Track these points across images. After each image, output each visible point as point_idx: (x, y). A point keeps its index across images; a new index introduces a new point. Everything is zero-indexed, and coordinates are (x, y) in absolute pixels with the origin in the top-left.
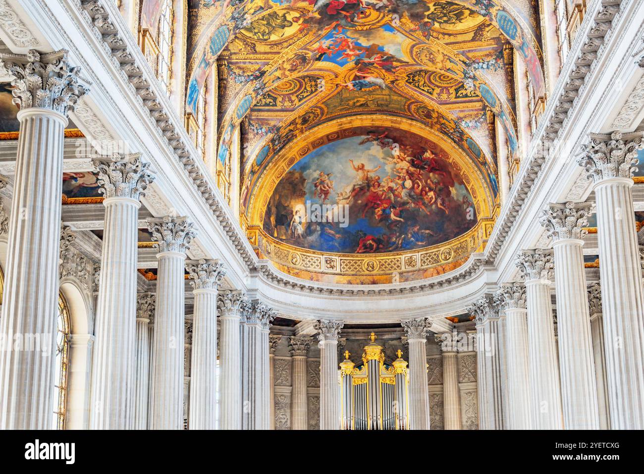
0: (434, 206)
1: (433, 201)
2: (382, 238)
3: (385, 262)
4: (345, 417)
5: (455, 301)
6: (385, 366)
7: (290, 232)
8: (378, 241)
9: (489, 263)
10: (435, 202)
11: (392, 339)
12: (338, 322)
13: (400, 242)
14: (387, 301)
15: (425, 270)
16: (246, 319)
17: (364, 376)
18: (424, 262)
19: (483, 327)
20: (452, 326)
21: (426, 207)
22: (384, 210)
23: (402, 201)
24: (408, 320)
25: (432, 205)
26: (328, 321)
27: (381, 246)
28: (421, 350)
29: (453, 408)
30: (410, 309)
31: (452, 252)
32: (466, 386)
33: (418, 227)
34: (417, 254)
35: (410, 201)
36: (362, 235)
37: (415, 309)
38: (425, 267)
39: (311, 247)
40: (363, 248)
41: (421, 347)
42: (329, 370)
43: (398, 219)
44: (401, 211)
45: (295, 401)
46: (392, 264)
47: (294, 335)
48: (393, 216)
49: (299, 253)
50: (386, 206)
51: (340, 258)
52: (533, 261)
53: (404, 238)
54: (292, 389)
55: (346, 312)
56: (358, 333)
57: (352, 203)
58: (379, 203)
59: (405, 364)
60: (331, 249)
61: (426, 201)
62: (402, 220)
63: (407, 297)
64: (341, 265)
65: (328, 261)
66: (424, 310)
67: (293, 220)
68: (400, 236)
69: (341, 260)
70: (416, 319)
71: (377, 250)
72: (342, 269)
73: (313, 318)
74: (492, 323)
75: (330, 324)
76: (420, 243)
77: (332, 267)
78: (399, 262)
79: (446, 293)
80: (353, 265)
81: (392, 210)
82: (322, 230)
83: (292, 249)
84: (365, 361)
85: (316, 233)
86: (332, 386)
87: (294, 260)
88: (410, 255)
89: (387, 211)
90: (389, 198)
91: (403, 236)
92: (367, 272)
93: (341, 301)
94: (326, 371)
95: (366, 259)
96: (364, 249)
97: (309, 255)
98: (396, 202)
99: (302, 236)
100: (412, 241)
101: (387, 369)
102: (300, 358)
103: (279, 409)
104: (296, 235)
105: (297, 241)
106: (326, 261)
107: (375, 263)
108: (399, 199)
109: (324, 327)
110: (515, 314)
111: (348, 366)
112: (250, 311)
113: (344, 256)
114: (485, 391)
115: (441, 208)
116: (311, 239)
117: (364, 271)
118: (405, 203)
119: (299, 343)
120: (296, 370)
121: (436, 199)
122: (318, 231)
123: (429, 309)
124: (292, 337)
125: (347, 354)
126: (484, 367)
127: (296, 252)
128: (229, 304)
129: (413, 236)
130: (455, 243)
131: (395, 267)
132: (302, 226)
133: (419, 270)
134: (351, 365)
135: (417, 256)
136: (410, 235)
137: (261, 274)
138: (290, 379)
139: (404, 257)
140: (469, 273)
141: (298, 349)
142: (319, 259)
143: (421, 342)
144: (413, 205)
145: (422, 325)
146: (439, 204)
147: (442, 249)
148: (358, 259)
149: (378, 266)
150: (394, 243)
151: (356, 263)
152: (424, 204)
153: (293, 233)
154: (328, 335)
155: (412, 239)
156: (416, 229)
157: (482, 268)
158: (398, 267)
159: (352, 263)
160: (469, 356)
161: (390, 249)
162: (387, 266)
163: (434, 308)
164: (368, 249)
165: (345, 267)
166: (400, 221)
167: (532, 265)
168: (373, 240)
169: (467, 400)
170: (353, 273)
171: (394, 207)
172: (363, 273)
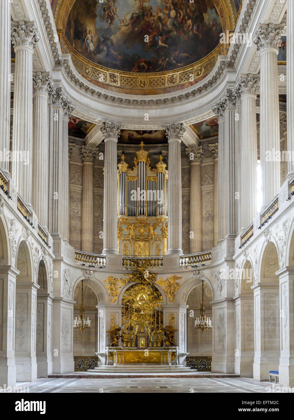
0: (191, 33)
1: (191, 27)
2: (151, 61)
3: (154, 80)
4: (121, 205)
5: (204, 106)
6: (150, 167)
7: (84, 47)
8: (148, 63)
9: (231, 65)
10: (192, 29)
11: (155, 154)
12: (118, 124)
13: (165, 64)
14: (154, 111)
15: (183, 85)
16: (52, 103)
17: (135, 175)
18: (182, 79)
19: (223, 121)
20: (198, 141)
21: (185, 34)
22: (154, 38)
23: (167, 29)
24: (169, 125)
25: (189, 32)
26: (111, 123)
27: (151, 67)
28: (177, 147)
29: (197, 204)
30: (170, 116)
31: (203, 69)
32: (207, 188)
33: (178, 52)
34: (177, 73)
35: (174, 30)
36: (137, 58)
37: (174, 116)
38: (182, 83)
39: (100, 63)
40: (137, 68)
41: (177, 146)
42: (111, 161)
43: (164, 45)
44: (167, 39)
45: (84, 196)
46: (158, 82)
47: (85, 145)
48: (160, 42)
49: (91, 66)
50: (156, 34)
51: (120, 75)
52: (267, 33)
53: (168, 61)
54: (82, 188)
55: (124, 117)
56: (130, 147)
57: (130, 30)
58: (151, 31)
59: (164, 166)
60: (115, 67)
61: (185, 29)
62: (167, 46)
63: (168, 107)
64: (121, 81)
65: (112, 76)
66: (181, 116)
67: (87, 37)
68: (165, 59)
69: (121, 76)
70: (175, 124)
71: (148, 70)
72: (122, 84)
73: (100, 119)
74: (231, 112)
75: (113, 125)
76: (179, 65)
77: (115, 81)
78: (164, 80)
79: (197, 102)
80: (130, 82)
81: (160, 37)
82: (108, 50)
83: (86, 62)
84: (136, 163)
85: (103, 52)
86: (113, 173)
87: (87, 71)
88: (171, 74)
89: (156, 38)
90: (158, 27)
91: (167, 60)
92: (140, 88)
93: (120, 109)
94: (109, 161)
95: (139, 78)
96: (139, 69)
97: (98, 69)
98: (163, 30)
99: (93, 52)
100: (174, 63)
101: (151, 170)
102: (88, 164)
103: (72, 202)
104: (89, 51)
105: (90, 56)
106: (110, 76)
107: (146, 81)
108: (165, 28)
109: (108, 127)
110: (248, 99)
111: (124, 166)
112: (55, 96)
113: (123, 73)
114: (223, 169)
115: (196, 34)
116: (100, 56)
117: (137, 86)
118: (170, 31)
119: (88, 152)
120: (86, 173)
121: (193, 26)
122: (105, 51)
123: (184, 115)
124: (83, 146)
125: (123, 157)
126: (223, 151)
127: (89, 65)
128: (40, 84)
129: (174, 59)
130: (205, 60)
131: (160, 84)
132: (94, 45)
133: (178, 86)
134: (126, 165)
135: (177, 74)
136: (172, 59)
137: (63, 69)
138: (81, 180)
139: (168, 75)
140: (215, 79)
141: (87, 157)
142: (105, 74)
143: (178, 142)
144: (175, 33)
145: (178, 128)
146: (194, 30)
147: (195, 67)
148: (133, 77)
149: (148, 83)
150: (160, 65)
151: (132, 80)
152: (184, 31)
153: (86, 49)
154: (111, 133)
155: (174, 61)
156: (177, 53)
157: (225, 71)
158: (163, 84)
159: (130, 80)
160: (209, 165)
161: (158, 70)
162: (155, 83)
163: (187, 114)
164: (141, 69)
165: (124, 82)
166: (165, 47)
167: (266, 38)
168: (145, 62)
169: (207, 198)
170: (130, 87)
171: (161, 35)
172: (137, 88)
